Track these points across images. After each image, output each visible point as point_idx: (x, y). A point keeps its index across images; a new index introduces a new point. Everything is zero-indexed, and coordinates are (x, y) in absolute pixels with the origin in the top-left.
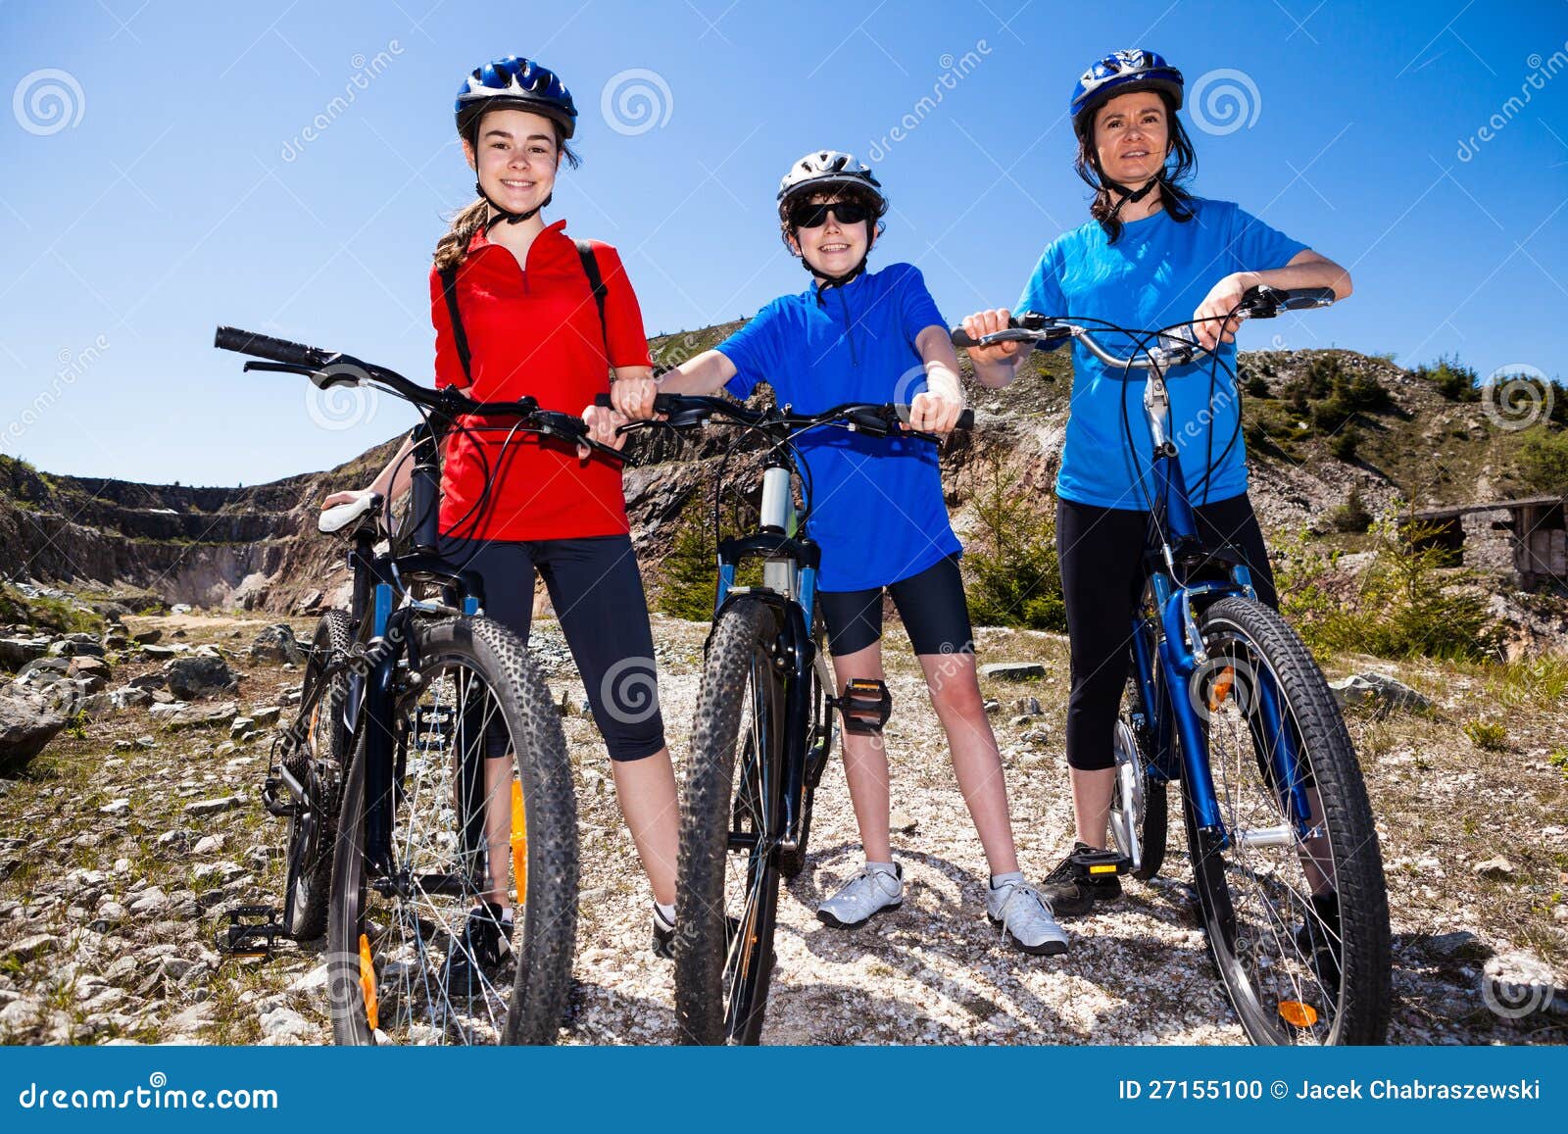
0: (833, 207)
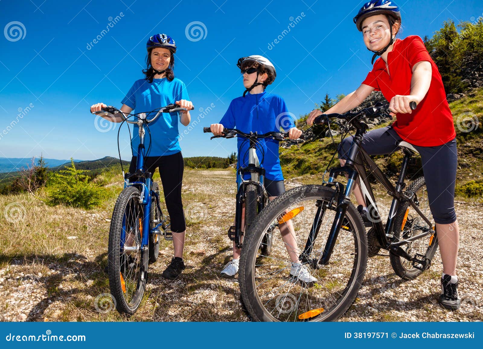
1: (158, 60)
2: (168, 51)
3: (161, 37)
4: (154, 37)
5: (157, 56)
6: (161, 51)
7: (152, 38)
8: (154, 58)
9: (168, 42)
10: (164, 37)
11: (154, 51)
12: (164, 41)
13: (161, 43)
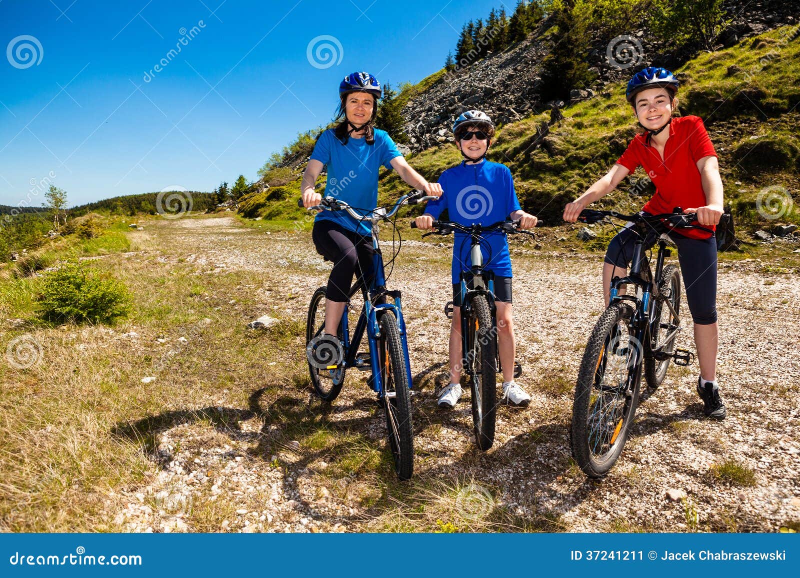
0: (476, 133)
1: (357, 109)
2: (369, 97)
3: (361, 77)
4: (351, 76)
5: (354, 104)
6: (361, 97)
7: (348, 78)
8: (351, 107)
9: (372, 83)
10: (364, 76)
11: (350, 96)
12: (366, 83)
13: (362, 85)
